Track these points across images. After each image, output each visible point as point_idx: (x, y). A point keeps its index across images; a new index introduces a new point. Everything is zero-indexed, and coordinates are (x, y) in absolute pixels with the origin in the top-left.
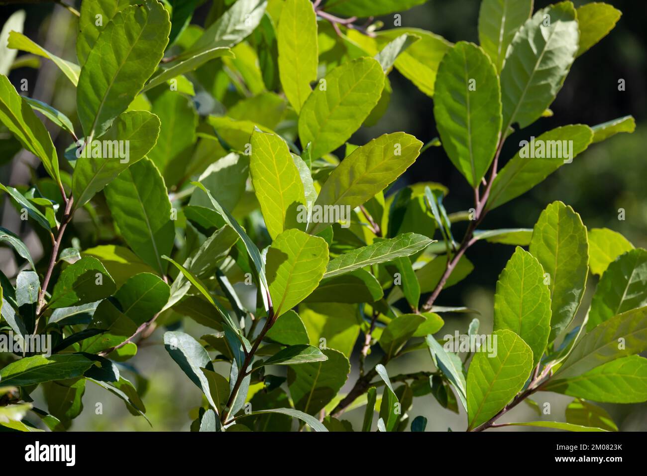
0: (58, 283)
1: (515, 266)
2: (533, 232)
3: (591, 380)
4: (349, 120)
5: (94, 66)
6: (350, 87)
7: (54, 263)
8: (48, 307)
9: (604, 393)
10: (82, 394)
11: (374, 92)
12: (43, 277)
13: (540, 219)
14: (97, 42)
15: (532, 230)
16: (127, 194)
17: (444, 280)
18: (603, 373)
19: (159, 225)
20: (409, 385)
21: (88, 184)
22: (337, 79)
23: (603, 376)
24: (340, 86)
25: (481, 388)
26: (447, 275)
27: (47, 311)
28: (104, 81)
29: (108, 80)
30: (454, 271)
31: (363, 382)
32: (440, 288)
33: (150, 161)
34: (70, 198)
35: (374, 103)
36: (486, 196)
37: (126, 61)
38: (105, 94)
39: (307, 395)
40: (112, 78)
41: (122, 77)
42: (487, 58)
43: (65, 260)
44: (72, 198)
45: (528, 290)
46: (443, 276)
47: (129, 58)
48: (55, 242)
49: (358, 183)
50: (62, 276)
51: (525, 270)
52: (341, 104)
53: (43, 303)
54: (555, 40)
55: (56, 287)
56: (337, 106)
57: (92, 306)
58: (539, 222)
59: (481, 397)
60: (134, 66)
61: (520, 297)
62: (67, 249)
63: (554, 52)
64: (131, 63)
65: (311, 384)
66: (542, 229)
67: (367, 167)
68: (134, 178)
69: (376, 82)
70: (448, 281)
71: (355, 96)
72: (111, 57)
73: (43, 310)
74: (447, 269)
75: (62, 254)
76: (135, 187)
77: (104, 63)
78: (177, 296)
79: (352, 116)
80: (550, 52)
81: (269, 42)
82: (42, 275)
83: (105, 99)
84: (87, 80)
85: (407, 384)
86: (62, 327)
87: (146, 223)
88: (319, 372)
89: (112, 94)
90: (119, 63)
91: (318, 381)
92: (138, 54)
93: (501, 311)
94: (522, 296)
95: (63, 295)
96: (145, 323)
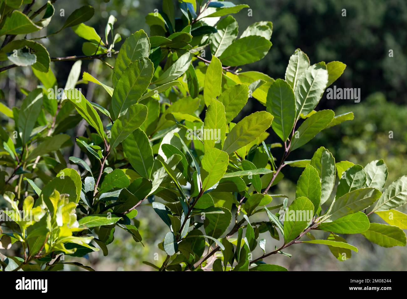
0: (103, 182)
1: (305, 174)
2: (311, 161)
3: (338, 224)
4: (232, 112)
5: (120, 87)
6: (234, 97)
7: (101, 174)
8: (99, 192)
9: (344, 229)
10: (114, 232)
11: (244, 99)
12: (96, 180)
13: (314, 156)
14: (122, 76)
15: (310, 160)
16: (132, 145)
17: (272, 182)
18: (343, 220)
19: (146, 157)
20: (258, 227)
21: (116, 139)
22: (228, 94)
23: (344, 222)
24: (230, 97)
25: (290, 225)
26: (273, 180)
27: (98, 195)
28: (124, 94)
29: (126, 93)
30: (276, 178)
31: (237, 226)
32: (270, 185)
33: (142, 131)
34: (108, 145)
35: (245, 104)
36: (289, 146)
37: (134, 84)
38: (125, 99)
39: (213, 231)
40: (128, 93)
41: (132, 92)
42: (290, 86)
43: (107, 172)
44: (109, 145)
45: (311, 183)
46: (272, 180)
47: (136, 84)
48: (102, 164)
49: (244, 135)
50: (105, 179)
51: (310, 175)
52: (229, 105)
53: (96, 191)
54: (318, 78)
55: (103, 184)
56: (228, 106)
57: (118, 192)
58: (313, 157)
59: (290, 229)
60: (138, 87)
61: (307, 187)
62: (107, 168)
63: (317, 83)
64: (136, 86)
65: (214, 226)
66: (315, 160)
67: (248, 128)
68: (135, 139)
69: (245, 95)
70: (274, 182)
71: (236, 101)
72: (128, 83)
73: (97, 194)
74: (273, 177)
75: (105, 170)
76: (136, 142)
77: (124, 86)
78: (154, 189)
79: (234, 110)
80: (315, 83)
81: (192, 77)
82: (96, 179)
83: (124, 101)
84: (117, 93)
85: (257, 227)
86: (105, 202)
87: (141, 158)
88: (218, 220)
89: (128, 99)
90: (131, 85)
91: (217, 224)
92: (139, 82)
93: (299, 194)
94: (308, 186)
95: (105, 187)
96: (141, 201)
